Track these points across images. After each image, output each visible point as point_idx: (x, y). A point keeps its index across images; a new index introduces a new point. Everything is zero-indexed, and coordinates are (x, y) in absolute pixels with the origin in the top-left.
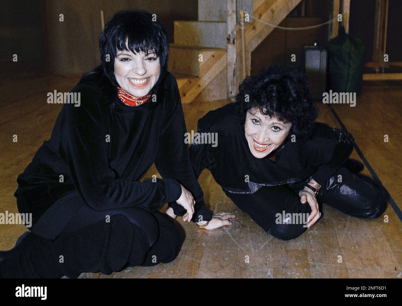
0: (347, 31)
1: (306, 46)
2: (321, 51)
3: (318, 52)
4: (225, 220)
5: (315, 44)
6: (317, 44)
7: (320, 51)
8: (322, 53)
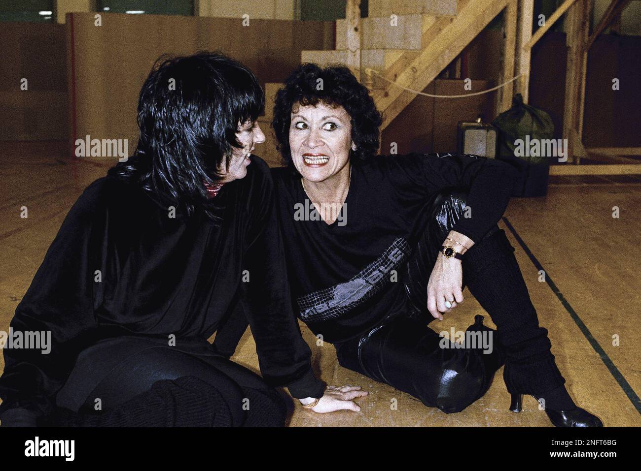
0: (526, 101)
1: (464, 124)
2: (488, 131)
3: (483, 132)
4: (350, 400)
5: (479, 121)
6: (481, 120)
7: (486, 131)
8: (489, 134)
